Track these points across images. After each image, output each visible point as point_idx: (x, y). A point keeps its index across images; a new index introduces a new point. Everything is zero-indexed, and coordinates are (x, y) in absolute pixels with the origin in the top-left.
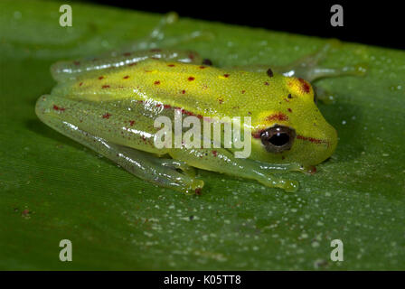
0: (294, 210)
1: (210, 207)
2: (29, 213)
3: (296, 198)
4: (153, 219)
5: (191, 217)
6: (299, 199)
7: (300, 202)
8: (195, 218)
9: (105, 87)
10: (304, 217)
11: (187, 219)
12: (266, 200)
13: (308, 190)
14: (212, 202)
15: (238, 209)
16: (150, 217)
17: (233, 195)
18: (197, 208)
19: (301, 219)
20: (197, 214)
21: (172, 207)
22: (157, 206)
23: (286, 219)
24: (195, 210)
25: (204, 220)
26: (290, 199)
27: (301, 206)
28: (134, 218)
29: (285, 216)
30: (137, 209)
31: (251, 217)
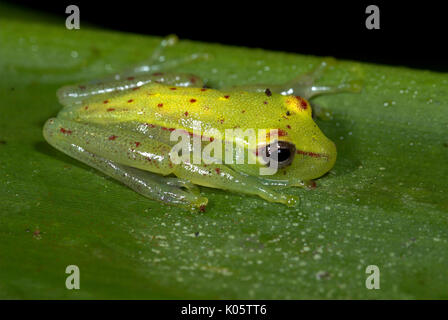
0: (296, 225)
1: (214, 224)
2: (40, 233)
3: (297, 213)
4: (160, 237)
5: (197, 234)
6: (300, 214)
7: (301, 217)
8: (201, 234)
9: (110, 110)
10: (305, 231)
11: (193, 235)
12: (268, 216)
13: (309, 204)
14: (217, 219)
15: (242, 225)
16: (158, 234)
17: (237, 211)
18: (202, 225)
20: (202, 230)
21: (178, 224)
22: (163, 224)
23: (288, 233)
24: (200, 227)
25: (209, 236)
26: (291, 213)
27: (302, 220)
28: (141, 235)
29: (287, 230)
30: (144, 227)
31: (255, 232)
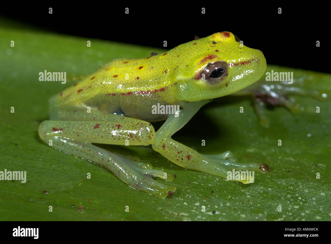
0: (297, 207)
1: (228, 204)
2: (84, 208)
3: (297, 197)
4: (183, 214)
5: (214, 212)
6: (300, 198)
7: (301, 201)
8: (217, 213)
9: (80, 91)
10: (305, 212)
11: (211, 213)
12: (273, 199)
13: (306, 191)
14: (230, 200)
15: (251, 206)
16: (181, 212)
17: (246, 195)
18: (218, 206)
19: (303, 214)
20: (218, 209)
21: (197, 204)
22: (185, 203)
23: (291, 214)
24: (216, 207)
25: (224, 214)
26: (292, 197)
27: (301, 203)
28: (167, 212)
29: (289, 211)
30: (170, 206)
31: (262, 213)
